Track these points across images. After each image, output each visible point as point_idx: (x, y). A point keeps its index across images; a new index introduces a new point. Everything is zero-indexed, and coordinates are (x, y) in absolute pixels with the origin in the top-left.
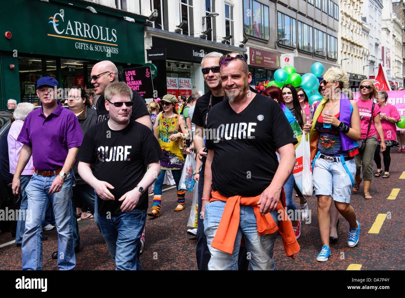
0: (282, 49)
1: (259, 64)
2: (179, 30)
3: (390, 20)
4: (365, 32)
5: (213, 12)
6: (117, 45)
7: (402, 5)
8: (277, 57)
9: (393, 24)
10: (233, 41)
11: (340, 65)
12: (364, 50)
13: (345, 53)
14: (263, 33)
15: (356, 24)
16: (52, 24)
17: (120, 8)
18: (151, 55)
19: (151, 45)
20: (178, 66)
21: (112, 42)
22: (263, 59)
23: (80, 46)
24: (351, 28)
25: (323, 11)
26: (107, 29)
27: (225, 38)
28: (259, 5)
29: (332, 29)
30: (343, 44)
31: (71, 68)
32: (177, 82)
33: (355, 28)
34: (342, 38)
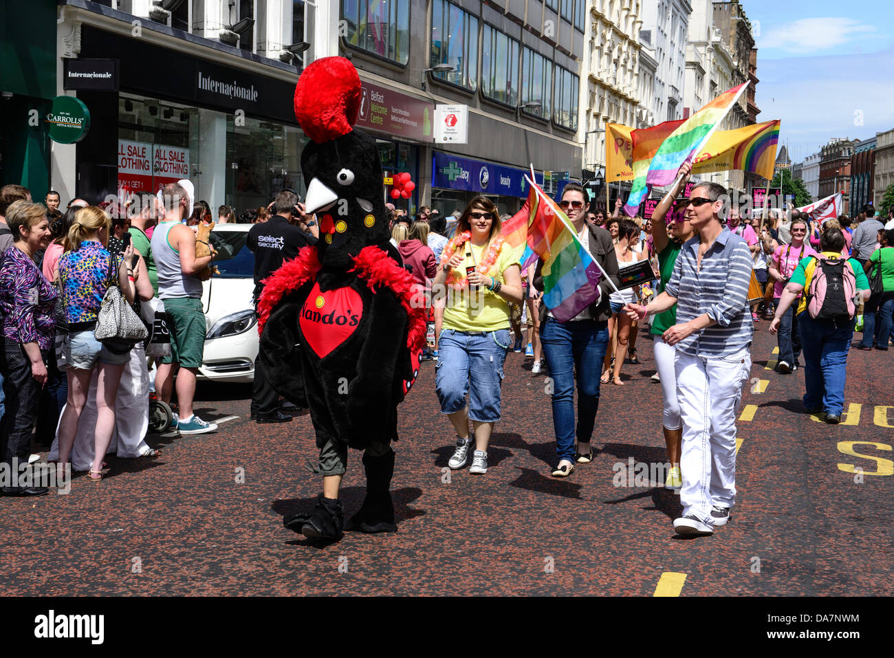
0: (440, 91)
1: (377, 126)
2: (162, 13)
3: (706, 44)
4: (646, 69)
7: (734, 10)
8: (426, 110)
9: (712, 56)
11: (583, 146)
12: (641, 112)
13: (597, 116)
14: (393, 45)
15: (625, 46)
18: (76, 75)
19: (78, 46)
20: (153, 111)
22: (390, 113)
24: (615, 55)
25: (546, 6)
27: (289, 48)
29: (567, 53)
30: (592, 94)
32: (148, 157)
33: (623, 56)
34: (592, 79)
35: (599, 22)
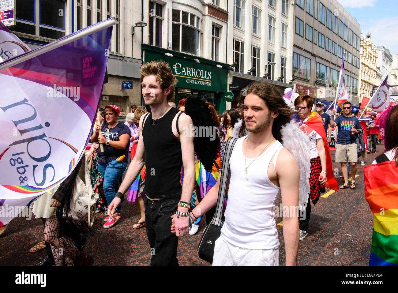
0: (319, 85)
2: (250, 72)
3: (397, 69)
4: (378, 77)
5: (273, 62)
6: (211, 81)
8: (315, 90)
10: (285, 80)
11: (359, 97)
13: (363, 89)
14: (306, 75)
15: (372, 71)
16: (174, 69)
17: (214, 60)
18: (231, 87)
19: (232, 81)
21: (208, 79)
22: (305, 91)
23: (189, 81)
24: (369, 74)
25: (348, 63)
26: (206, 72)
27: (279, 78)
28: (304, 58)
29: (354, 74)
30: (362, 84)
31: (184, 94)
33: (371, 74)
34: (362, 80)
35: (364, 66)
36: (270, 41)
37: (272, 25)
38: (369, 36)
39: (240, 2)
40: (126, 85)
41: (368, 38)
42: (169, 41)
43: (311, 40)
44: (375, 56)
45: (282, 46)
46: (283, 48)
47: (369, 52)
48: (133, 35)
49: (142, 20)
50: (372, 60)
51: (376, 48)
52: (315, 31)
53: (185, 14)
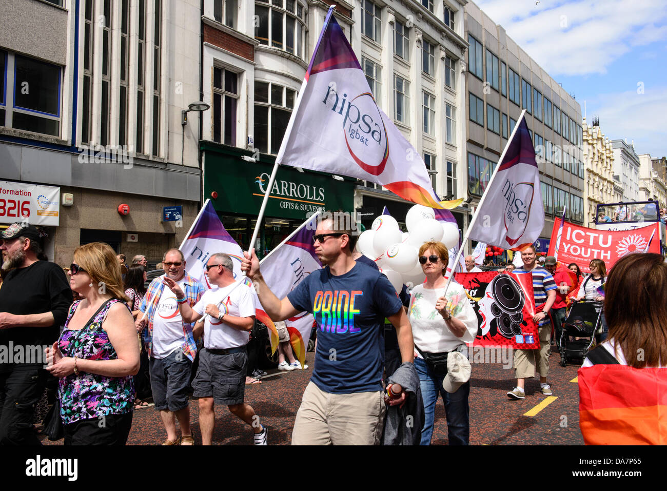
3: (650, 179)
4: (618, 192)
5: (432, 169)
6: (324, 204)
7: (664, 163)
9: (653, 184)
13: (593, 215)
15: (606, 183)
16: (258, 183)
18: (361, 215)
19: (362, 204)
21: (319, 201)
23: (285, 205)
24: (601, 187)
25: (564, 169)
26: (314, 188)
27: (445, 197)
28: (487, 162)
29: (576, 189)
30: (591, 206)
31: (276, 227)
33: (605, 188)
34: (589, 199)
35: (591, 174)
36: (426, 134)
37: (429, 106)
38: (596, 124)
39: (372, 68)
40: (170, 213)
41: (594, 127)
42: (249, 136)
43: (497, 131)
44: (610, 157)
45: (448, 143)
46: (450, 146)
47: (598, 151)
48: (184, 125)
49: (201, 99)
50: (605, 165)
51: (611, 144)
52: (504, 116)
53: (277, 89)
